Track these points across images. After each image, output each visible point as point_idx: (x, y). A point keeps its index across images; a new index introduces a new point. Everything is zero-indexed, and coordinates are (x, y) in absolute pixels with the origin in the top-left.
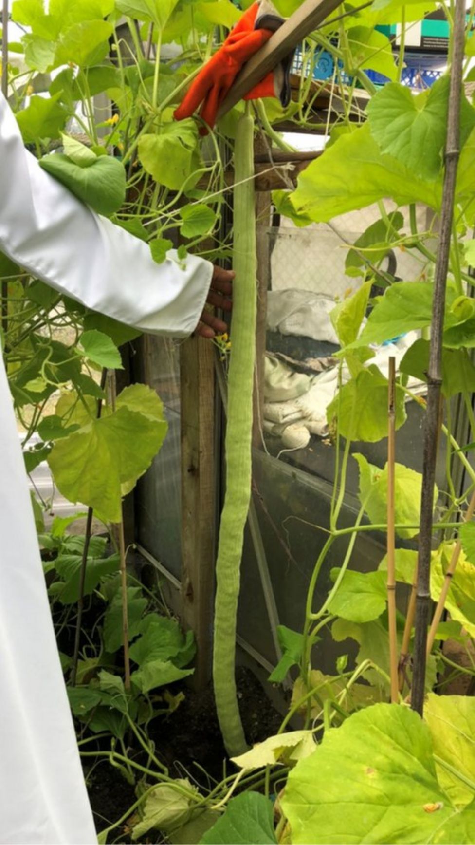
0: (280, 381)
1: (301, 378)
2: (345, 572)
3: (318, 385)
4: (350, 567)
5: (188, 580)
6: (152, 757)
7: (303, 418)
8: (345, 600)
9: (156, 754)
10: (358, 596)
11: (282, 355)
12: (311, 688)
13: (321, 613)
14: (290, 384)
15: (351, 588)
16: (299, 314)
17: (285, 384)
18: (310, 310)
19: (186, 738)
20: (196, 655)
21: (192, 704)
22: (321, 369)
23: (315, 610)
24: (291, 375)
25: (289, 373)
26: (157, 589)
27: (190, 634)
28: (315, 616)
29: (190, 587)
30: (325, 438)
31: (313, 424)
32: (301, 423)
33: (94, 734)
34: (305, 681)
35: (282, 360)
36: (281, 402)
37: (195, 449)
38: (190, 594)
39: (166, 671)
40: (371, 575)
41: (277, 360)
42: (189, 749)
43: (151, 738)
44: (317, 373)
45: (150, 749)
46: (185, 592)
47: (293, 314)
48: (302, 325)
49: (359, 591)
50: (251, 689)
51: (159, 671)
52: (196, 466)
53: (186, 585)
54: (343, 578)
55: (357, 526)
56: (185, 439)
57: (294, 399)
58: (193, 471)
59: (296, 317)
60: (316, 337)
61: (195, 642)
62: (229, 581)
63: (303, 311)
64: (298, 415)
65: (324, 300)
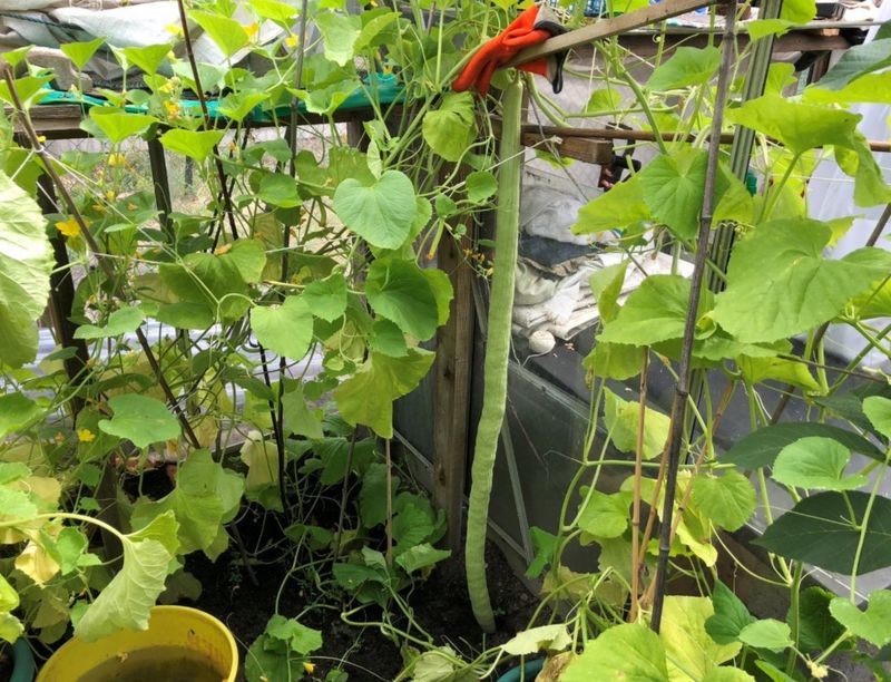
0: (528, 287)
1: (547, 284)
2: (593, 493)
3: (562, 290)
4: (596, 488)
5: (440, 466)
6: (412, 621)
7: (549, 321)
8: (592, 518)
9: (414, 619)
10: (604, 515)
11: (530, 261)
12: (561, 583)
13: (573, 525)
14: (537, 290)
15: (598, 507)
16: (544, 216)
17: (533, 291)
18: (555, 212)
19: (439, 604)
20: (447, 532)
21: (443, 573)
22: (565, 274)
23: (568, 523)
24: (538, 281)
25: (535, 279)
26: (404, 462)
27: (441, 512)
28: (567, 528)
29: (442, 472)
30: (568, 342)
31: (557, 328)
32: (546, 327)
33: (361, 604)
34: (556, 575)
35: (530, 266)
36: (528, 306)
37: (451, 356)
38: (443, 480)
39: (427, 555)
40: (616, 496)
41: (525, 266)
42: (443, 614)
43: (410, 605)
44: (561, 278)
45: (410, 615)
46: (437, 478)
47: (540, 215)
48: (547, 227)
49: (604, 511)
50: (495, 559)
51: (421, 555)
52: (452, 371)
53: (438, 470)
54: (591, 497)
55: (601, 461)
56: (440, 345)
57: (539, 303)
58: (449, 375)
59: (543, 219)
60: (560, 239)
61: (446, 520)
62: (484, 482)
63: (549, 212)
64: (544, 319)
65: (569, 201)
